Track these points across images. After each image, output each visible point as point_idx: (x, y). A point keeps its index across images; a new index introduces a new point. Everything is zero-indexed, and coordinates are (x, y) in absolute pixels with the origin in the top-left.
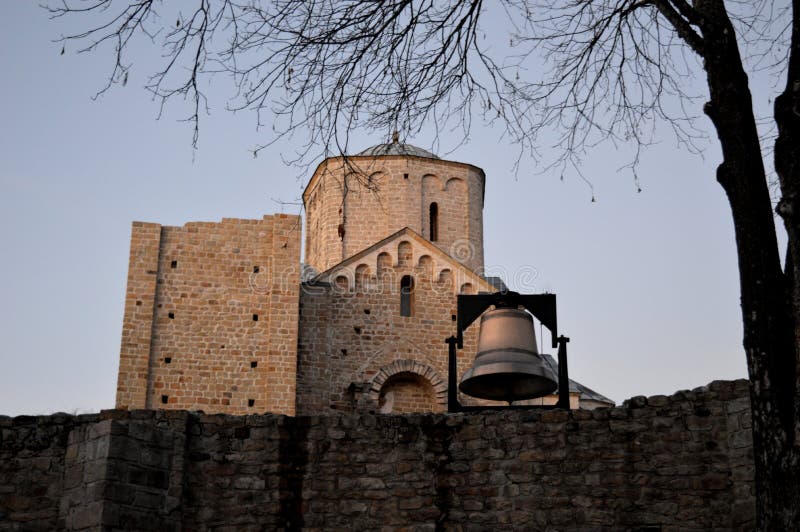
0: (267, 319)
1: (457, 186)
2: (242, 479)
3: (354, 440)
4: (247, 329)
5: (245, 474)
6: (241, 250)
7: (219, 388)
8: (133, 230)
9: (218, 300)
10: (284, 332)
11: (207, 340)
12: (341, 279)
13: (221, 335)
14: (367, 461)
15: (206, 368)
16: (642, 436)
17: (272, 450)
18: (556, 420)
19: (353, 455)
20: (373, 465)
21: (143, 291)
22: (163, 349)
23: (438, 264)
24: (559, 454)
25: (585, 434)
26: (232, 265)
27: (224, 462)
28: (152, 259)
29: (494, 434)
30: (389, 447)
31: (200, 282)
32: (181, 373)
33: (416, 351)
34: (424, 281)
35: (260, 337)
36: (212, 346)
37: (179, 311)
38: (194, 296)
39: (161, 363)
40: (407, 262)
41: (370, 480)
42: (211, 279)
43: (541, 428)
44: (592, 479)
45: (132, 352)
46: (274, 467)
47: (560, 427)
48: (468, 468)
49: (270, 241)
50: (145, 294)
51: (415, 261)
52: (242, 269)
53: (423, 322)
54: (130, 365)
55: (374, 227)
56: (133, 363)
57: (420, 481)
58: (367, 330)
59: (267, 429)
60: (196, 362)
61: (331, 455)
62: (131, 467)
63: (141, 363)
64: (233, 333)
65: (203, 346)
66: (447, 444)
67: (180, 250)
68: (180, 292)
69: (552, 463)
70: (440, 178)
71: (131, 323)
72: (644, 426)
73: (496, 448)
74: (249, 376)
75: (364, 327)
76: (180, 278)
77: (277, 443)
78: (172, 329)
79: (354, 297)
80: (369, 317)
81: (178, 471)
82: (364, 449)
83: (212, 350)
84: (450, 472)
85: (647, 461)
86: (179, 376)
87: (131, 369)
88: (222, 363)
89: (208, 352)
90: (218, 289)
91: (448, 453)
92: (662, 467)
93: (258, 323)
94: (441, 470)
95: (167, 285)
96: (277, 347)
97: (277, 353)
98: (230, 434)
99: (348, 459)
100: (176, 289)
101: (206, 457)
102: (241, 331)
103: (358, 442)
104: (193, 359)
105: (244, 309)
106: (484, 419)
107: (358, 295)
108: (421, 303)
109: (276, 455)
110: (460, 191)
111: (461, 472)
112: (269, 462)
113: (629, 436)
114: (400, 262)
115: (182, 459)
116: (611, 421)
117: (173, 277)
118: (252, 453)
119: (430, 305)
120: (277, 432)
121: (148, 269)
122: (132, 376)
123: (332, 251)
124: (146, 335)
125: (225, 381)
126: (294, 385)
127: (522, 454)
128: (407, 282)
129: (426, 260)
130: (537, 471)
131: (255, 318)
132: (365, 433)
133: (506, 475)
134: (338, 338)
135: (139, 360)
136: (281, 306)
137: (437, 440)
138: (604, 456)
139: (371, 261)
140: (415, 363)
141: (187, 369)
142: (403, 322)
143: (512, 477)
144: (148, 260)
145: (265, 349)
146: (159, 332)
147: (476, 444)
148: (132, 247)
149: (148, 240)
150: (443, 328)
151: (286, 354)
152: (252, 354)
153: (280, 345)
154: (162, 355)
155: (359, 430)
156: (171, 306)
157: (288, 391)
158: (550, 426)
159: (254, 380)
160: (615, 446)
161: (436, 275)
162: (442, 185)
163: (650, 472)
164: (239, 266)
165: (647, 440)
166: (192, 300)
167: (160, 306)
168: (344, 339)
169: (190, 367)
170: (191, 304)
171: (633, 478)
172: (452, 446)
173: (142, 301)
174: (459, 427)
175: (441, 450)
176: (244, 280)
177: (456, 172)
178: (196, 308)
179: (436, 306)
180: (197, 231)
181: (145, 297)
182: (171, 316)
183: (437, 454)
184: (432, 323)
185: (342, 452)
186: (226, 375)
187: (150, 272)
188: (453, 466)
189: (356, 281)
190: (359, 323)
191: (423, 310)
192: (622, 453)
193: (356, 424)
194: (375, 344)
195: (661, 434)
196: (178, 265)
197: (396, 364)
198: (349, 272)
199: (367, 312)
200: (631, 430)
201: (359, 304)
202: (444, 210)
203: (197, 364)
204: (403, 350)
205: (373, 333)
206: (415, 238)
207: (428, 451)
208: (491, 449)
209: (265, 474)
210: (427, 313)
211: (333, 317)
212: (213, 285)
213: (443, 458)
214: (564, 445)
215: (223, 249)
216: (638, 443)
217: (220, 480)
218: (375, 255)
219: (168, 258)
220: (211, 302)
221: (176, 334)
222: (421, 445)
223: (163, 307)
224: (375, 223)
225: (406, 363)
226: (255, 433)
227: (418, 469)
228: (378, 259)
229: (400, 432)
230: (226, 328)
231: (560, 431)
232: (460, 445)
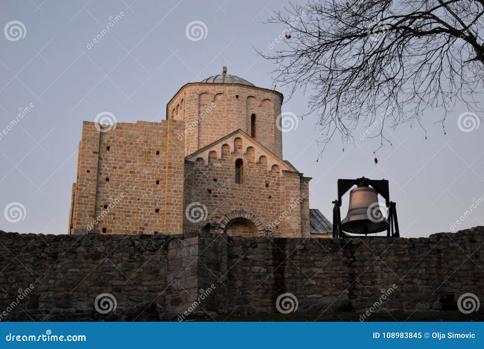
0: (165, 183)
1: (268, 104)
2: (255, 268)
3: (308, 250)
4: (153, 189)
5: (257, 265)
6: (149, 141)
7: (136, 224)
8: (84, 127)
9: (136, 171)
10: (175, 191)
11: (129, 195)
12: (199, 159)
13: (137, 192)
14: (315, 260)
15: (129, 212)
16: (444, 251)
17: (268, 254)
18: (404, 243)
19: (308, 257)
20: (318, 262)
21: (90, 164)
22: (103, 200)
23: (258, 152)
24: (406, 259)
25: (417, 250)
26: (143, 150)
27: (245, 259)
28: (96, 144)
29: (375, 248)
30: (325, 254)
31: (124, 160)
32: (114, 215)
33: (245, 205)
34: (249, 162)
35: (161, 195)
36: (132, 198)
37: (112, 177)
38: (121, 168)
39: (102, 208)
40: (239, 151)
41: (317, 269)
42: (131, 158)
43: (397, 246)
44: (422, 271)
45: (85, 201)
46: (270, 262)
47: (406, 246)
48: (363, 265)
49: (165, 136)
50: (92, 166)
51: (244, 150)
52: (150, 153)
53: (249, 187)
54: (84, 209)
55: (217, 128)
56: (86, 208)
57: (341, 270)
58: (215, 191)
59: (265, 244)
60: (123, 208)
61: (298, 257)
62: (207, 260)
63: (90, 208)
64: (145, 191)
65: (127, 198)
66: (353, 253)
67: (112, 140)
68: (113, 165)
69: (403, 263)
70: (258, 99)
71: (84, 183)
72: (445, 247)
73: (376, 255)
74: (155, 217)
75: (213, 189)
76: (112, 157)
77: (271, 251)
78: (107, 187)
79: (208, 171)
80: (216, 184)
81: (225, 263)
82: (313, 255)
83: (132, 201)
84: (355, 266)
85: (447, 263)
86: (113, 216)
87: (84, 211)
88: (138, 209)
89: (130, 202)
90: (135, 164)
91: (353, 257)
92: (454, 266)
93: (159, 186)
94: (350, 265)
95: (105, 161)
96: (171, 200)
97: (172, 204)
98: (247, 246)
99: (306, 259)
100: (110, 164)
101: (237, 257)
102: (150, 190)
103: (310, 251)
104: (121, 206)
105: (151, 177)
106: (370, 242)
107: (210, 170)
108: (247, 176)
109: (271, 256)
110: (269, 107)
111: (360, 266)
112: (267, 259)
113: (438, 251)
114: (235, 150)
115: (227, 257)
116: (430, 244)
117: (108, 156)
118: (259, 255)
119: (252, 177)
120: (271, 245)
121: (93, 150)
122: (85, 216)
123: (191, 142)
124: (93, 191)
125: (141, 220)
126: (182, 224)
127: (388, 259)
128: (239, 163)
129: (251, 150)
130: (396, 267)
131: (158, 182)
132: (314, 247)
133: (381, 268)
134: (198, 195)
135: (89, 206)
136: (173, 176)
137: (348, 251)
138: (427, 261)
139: (218, 148)
140: (246, 212)
141: (118, 212)
142: (237, 187)
143: (384, 269)
144: (93, 145)
145: (164, 201)
146: (100, 189)
147: (366, 253)
148: (83, 137)
149: (93, 133)
150: (261, 192)
151: (177, 205)
152: (156, 205)
153: (173, 199)
154: (102, 203)
155: (310, 245)
156: (107, 174)
157: (178, 227)
158: (401, 245)
159: (158, 220)
160: (432, 256)
161: (257, 159)
162: (259, 103)
163: (449, 268)
164: (147, 150)
165: (447, 253)
166: (120, 170)
167: (101, 174)
168: (201, 197)
169: (119, 212)
170: (119, 173)
171: (440, 271)
172: (355, 254)
173: (90, 170)
174: (358, 245)
175: (350, 256)
176: (151, 159)
177: (267, 95)
178: (123, 176)
179: (256, 178)
180: (122, 129)
181: (91, 168)
182: (107, 180)
183: (348, 258)
184: (254, 188)
185: (303, 256)
186: (141, 216)
187: (95, 153)
188: (356, 263)
189: (209, 161)
190: (211, 187)
191: (249, 180)
192: (435, 259)
193: (309, 242)
194: (220, 200)
195: (453, 251)
196: (110, 149)
197: (234, 213)
198: (205, 155)
199: (215, 180)
200: (439, 248)
201: (211, 175)
202: (259, 118)
203: (124, 209)
204: (237, 204)
205: (219, 193)
206: (244, 136)
207: (344, 256)
208: (374, 256)
209: (266, 266)
210: (251, 182)
211: (195, 183)
212: (132, 161)
213: (351, 259)
214: (408, 255)
215: (138, 140)
216: (443, 255)
217: (244, 268)
218: (220, 145)
219: (104, 144)
220: (131, 172)
221: (111, 191)
222: (341, 253)
223: (102, 174)
224: (218, 125)
225: (240, 212)
226: (260, 245)
227: (340, 264)
228: (222, 148)
229: (330, 247)
230: (140, 188)
231: (406, 248)
232: (359, 253)
